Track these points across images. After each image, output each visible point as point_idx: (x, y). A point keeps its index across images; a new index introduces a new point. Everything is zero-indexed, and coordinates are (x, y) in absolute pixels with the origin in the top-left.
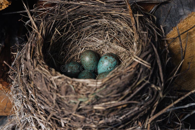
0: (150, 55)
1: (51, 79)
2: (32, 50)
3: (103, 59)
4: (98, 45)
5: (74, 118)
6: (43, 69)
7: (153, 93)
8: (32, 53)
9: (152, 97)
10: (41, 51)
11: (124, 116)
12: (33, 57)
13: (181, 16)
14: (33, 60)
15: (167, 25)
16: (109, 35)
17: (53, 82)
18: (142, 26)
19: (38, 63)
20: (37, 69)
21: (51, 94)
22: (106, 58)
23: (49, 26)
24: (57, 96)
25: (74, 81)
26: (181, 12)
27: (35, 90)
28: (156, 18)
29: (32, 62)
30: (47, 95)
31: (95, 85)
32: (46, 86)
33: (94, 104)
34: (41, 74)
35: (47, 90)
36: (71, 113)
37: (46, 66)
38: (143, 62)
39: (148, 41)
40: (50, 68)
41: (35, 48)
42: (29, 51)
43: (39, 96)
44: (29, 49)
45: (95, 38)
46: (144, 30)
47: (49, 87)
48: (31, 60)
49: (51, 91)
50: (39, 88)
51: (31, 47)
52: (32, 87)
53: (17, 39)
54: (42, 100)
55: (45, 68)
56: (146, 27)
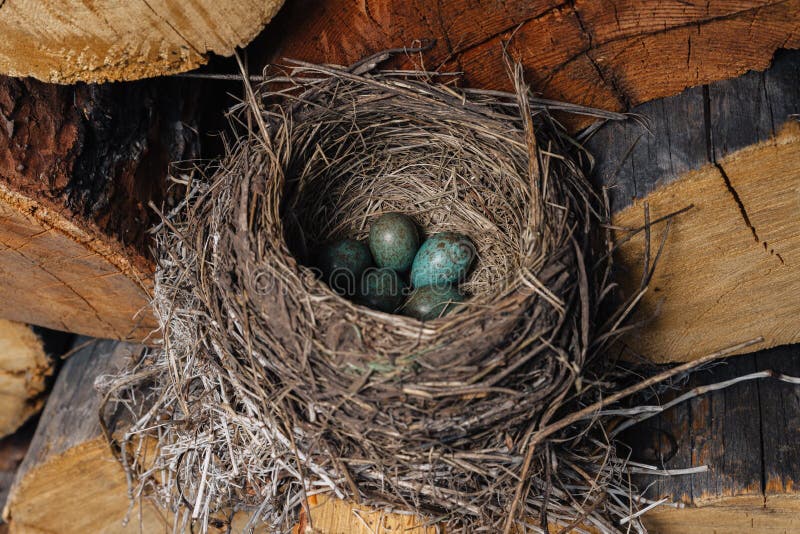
0: (566, 275)
1: (302, 300)
2: (254, 205)
3: (431, 246)
4: (421, 199)
5: (348, 406)
6: (283, 266)
7: (556, 372)
8: (252, 212)
9: (553, 382)
10: (277, 211)
11: (476, 419)
12: (256, 226)
13: (661, 172)
14: (255, 236)
15: (621, 185)
16: (458, 179)
17: (309, 308)
18: (555, 186)
19: (268, 246)
20: (266, 264)
21: (297, 338)
22: (442, 245)
23: (301, 139)
24: (314, 346)
25: (363, 315)
26: (664, 160)
27: (249, 315)
28: (593, 162)
29: (253, 240)
30: (286, 339)
31: (416, 336)
32: (286, 316)
33: (404, 382)
34: (276, 280)
35: (288, 327)
36: (341, 393)
37: (292, 260)
38: (543, 291)
39: (565, 232)
40: (301, 267)
41: (259, 199)
42: (244, 206)
43: (260, 333)
44: (245, 198)
45: (416, 179)
46: (560, 198)
47: (294, 319)
48: (251, 235)
49: (297, 331)
50: (266, 317)
51: (250, 195)
52: (241, 303)
53: (179, 126)
54: (267, 346)
55: (288, 264)
56: (565, 188)
